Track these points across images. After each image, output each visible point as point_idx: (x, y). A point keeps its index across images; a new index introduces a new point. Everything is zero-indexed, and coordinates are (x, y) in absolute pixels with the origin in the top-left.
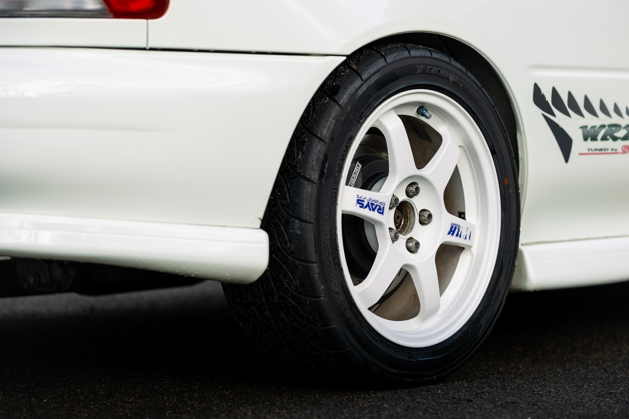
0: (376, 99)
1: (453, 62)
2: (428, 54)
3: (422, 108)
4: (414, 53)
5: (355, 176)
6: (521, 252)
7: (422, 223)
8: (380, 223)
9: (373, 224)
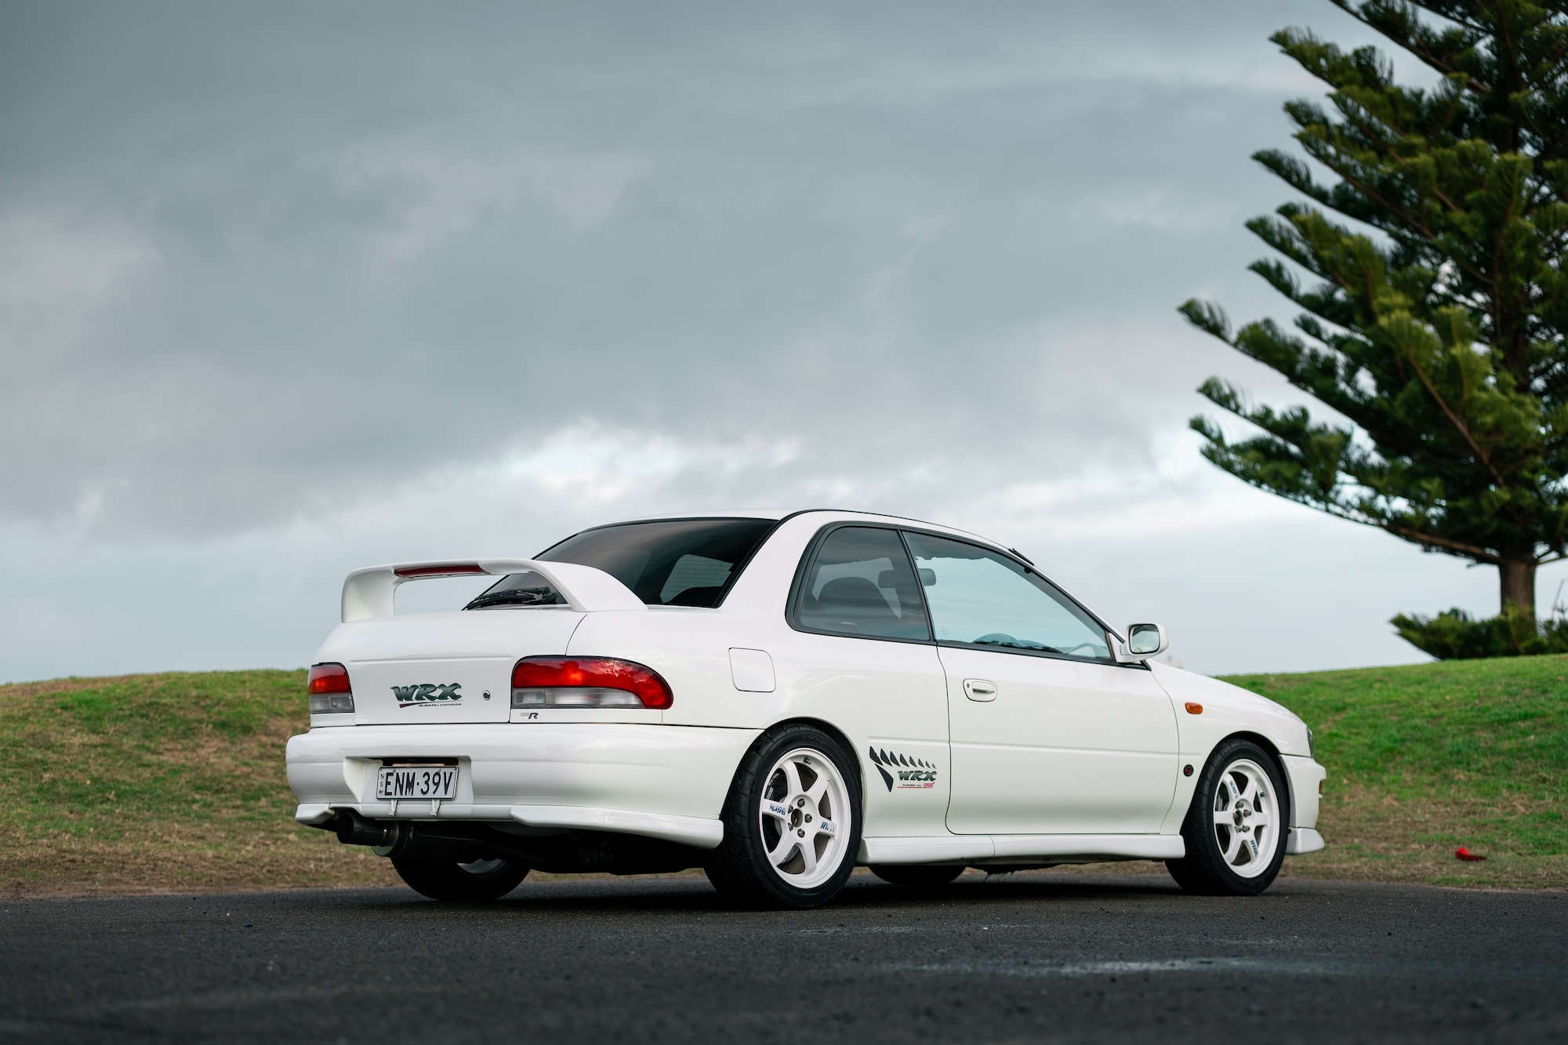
0: (781, 753)
1: (823, 734)
2: (809, 729)
3: (806, 758)
4: (801, 729)
5: (770, 795)
6: (864, 841)
7: (807, 821)
8: (783, 820)
9: (779, 820)
